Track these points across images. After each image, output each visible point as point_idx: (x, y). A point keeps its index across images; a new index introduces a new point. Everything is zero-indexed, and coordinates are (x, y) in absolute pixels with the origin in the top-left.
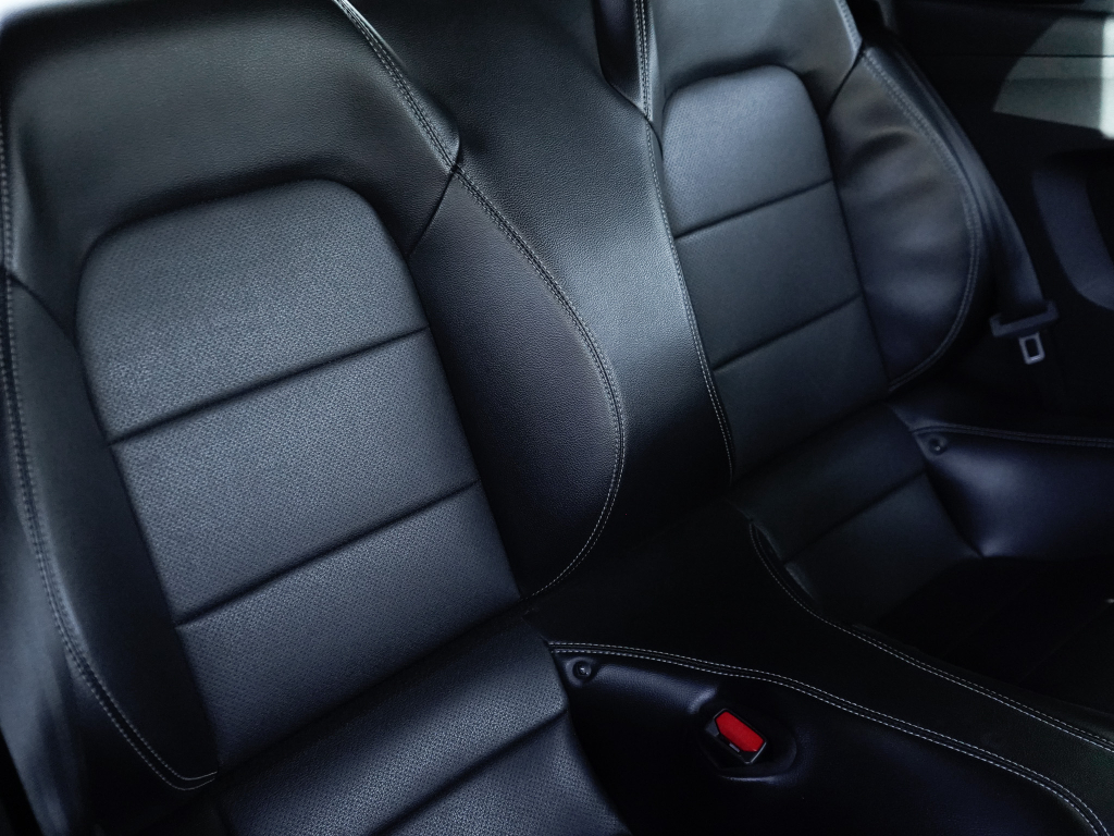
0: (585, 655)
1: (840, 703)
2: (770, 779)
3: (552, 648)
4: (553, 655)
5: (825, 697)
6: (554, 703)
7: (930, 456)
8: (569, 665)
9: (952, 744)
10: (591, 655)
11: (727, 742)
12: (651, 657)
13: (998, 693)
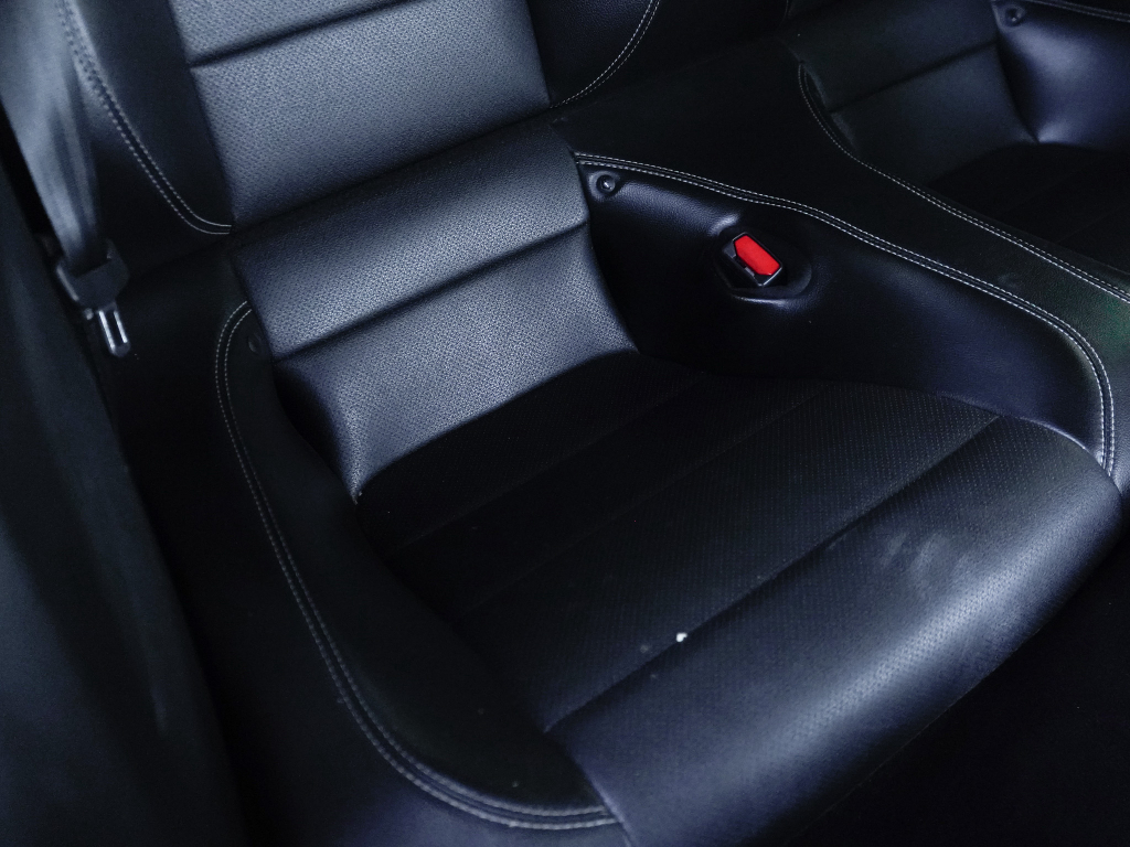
0: (610, 169)
1: (863, 236)
2: (780, 303)
3: (577, 159)
4: (578, 166)
5: (848, 228)
6: (576, 215)
7: (1004, 28)
8: (592, 179)
9: (969, 280)
10: (616, 170)
11: (744, 264)
12: (677, 177)
13: (1024, 241)
